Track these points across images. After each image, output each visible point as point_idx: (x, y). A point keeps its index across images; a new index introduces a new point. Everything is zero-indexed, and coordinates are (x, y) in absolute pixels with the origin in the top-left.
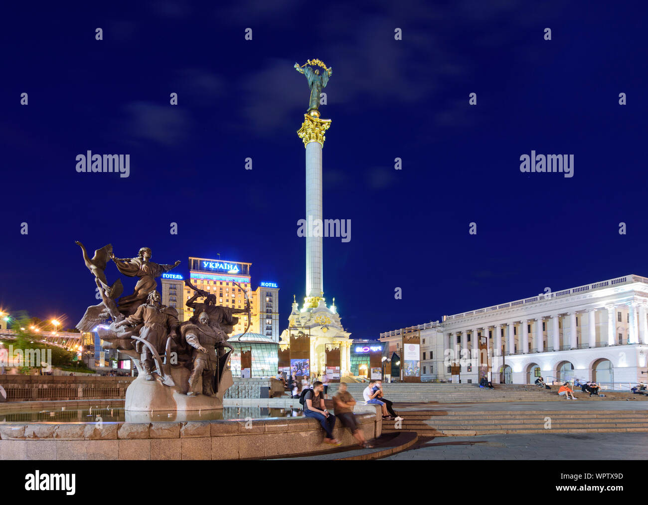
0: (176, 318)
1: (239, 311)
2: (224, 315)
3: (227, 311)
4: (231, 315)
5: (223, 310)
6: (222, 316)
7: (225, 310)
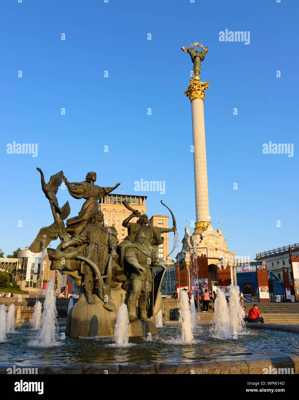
0: (116, 237)
1: (166, 231)
2: (154, 234)
3: (157, 230)
4: (160, 235)
5: (153, 229)
6: (152, 235)
7: (155, 230)
